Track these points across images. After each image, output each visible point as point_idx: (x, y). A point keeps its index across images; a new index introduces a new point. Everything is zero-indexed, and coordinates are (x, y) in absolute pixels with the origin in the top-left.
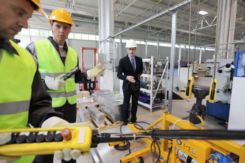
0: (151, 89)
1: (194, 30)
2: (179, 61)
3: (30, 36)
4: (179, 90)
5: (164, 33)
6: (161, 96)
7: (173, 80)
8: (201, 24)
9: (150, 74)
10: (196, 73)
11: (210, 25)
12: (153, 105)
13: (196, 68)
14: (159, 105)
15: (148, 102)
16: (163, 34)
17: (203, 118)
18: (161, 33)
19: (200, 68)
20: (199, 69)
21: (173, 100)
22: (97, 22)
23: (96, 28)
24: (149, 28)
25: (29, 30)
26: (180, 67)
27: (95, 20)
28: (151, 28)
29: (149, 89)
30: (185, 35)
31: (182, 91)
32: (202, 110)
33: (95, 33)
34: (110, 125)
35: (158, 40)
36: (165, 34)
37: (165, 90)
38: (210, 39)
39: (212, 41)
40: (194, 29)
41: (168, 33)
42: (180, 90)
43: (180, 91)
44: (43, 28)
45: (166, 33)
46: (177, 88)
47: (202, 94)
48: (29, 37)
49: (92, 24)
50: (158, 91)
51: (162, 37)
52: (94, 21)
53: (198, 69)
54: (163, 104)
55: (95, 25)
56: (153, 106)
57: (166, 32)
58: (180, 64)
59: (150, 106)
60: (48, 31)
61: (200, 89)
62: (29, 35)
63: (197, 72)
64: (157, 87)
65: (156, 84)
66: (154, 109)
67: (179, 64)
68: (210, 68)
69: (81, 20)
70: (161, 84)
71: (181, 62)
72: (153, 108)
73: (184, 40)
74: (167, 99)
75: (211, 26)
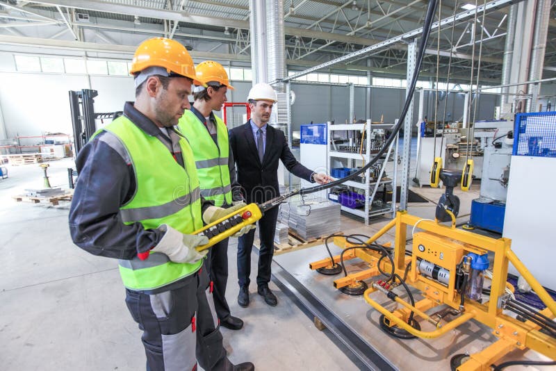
0: (367, 181)
1: (454, 49)
2: (419, 125)
3: (89, 76)
4: (419, 185)
5: (385, 57)
6: (384, 196)
7: (409, 163)
8: (470, 34)
9: (364, 152)
10: (456, 149)
11: (491, 35)
12: (370, 211)
13: (455, 138)
14: (381, 212)
15: (362, 207)
16: (382, 59)
17: (454, 213)
18: (376, 58)
19: (464, 137)
20: (463, 140)
21: (409, 204)
22: (231, 38)
23: (230, 52)
24: (350, 47)
25: (86, 63)
26: (422, 136)
27: (228, 34)
28: (353, 46)
29: (363, 181)
30: (432, 61)
31: (424, 186)
32: (454, 203)
33: (228, 63)
34: (299, 245)
35: (369, 73)
36: (386, 60)
37: (392, 184)
38: (492, 67)
39: (497, 71)
40: (455, 45)
41: (393, 56)
42: (421, 184)
43: (421, 186)
44: (115, 56)
45: (389, 58)
46: (416, 181)
47: (453, 180)
48: (87, 78)
49: (221, 44)
50: (379, 186)
51: (379, 66)
52: (226, 36)
53: (459, 140)
54: (387, 210)
55: (227, 45)
56: (370, 214)
57: (387, 55)
58: (421, 130)
59: (365, 214)
60: (125, 64)
61: (451, 174)
62: (86, 73)
63: (457, 147)
64: (377, 178)
65: (375, 172)
66: (373, 220)
67: (419, 129)
68: (479, 139)
69: (198, 34)
70: (384, 172)
71: (424, 126)
72: (370, 218)
73: (429, 71)
74: (398, 200)
75: (493, 37)
